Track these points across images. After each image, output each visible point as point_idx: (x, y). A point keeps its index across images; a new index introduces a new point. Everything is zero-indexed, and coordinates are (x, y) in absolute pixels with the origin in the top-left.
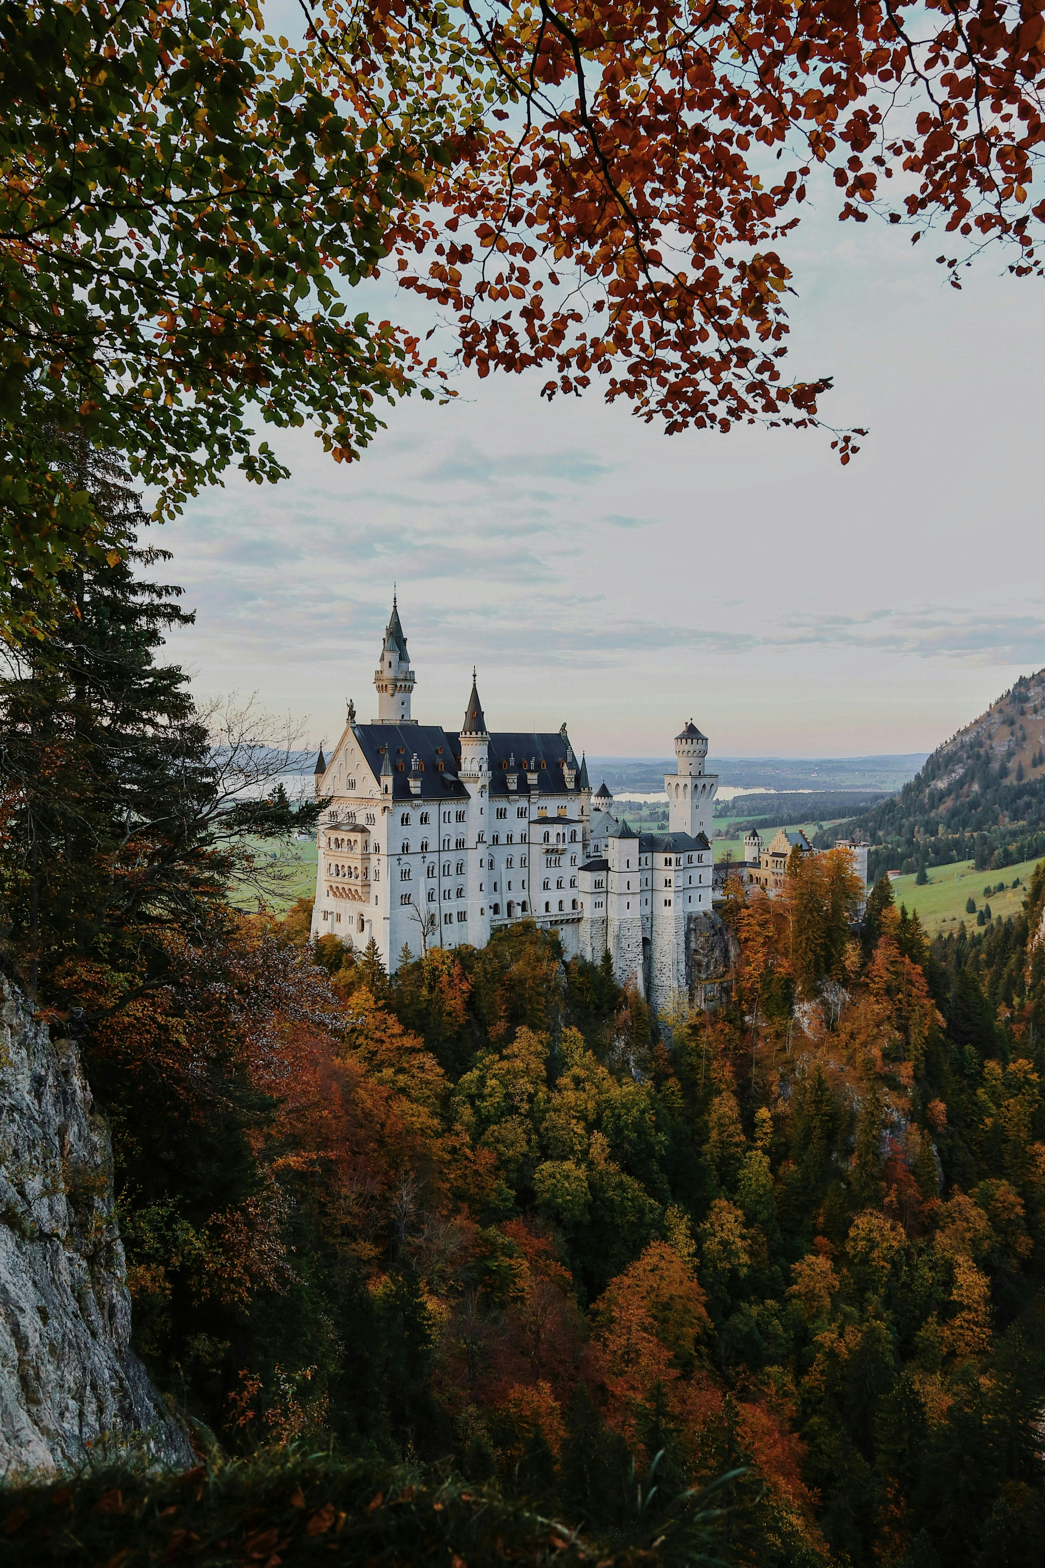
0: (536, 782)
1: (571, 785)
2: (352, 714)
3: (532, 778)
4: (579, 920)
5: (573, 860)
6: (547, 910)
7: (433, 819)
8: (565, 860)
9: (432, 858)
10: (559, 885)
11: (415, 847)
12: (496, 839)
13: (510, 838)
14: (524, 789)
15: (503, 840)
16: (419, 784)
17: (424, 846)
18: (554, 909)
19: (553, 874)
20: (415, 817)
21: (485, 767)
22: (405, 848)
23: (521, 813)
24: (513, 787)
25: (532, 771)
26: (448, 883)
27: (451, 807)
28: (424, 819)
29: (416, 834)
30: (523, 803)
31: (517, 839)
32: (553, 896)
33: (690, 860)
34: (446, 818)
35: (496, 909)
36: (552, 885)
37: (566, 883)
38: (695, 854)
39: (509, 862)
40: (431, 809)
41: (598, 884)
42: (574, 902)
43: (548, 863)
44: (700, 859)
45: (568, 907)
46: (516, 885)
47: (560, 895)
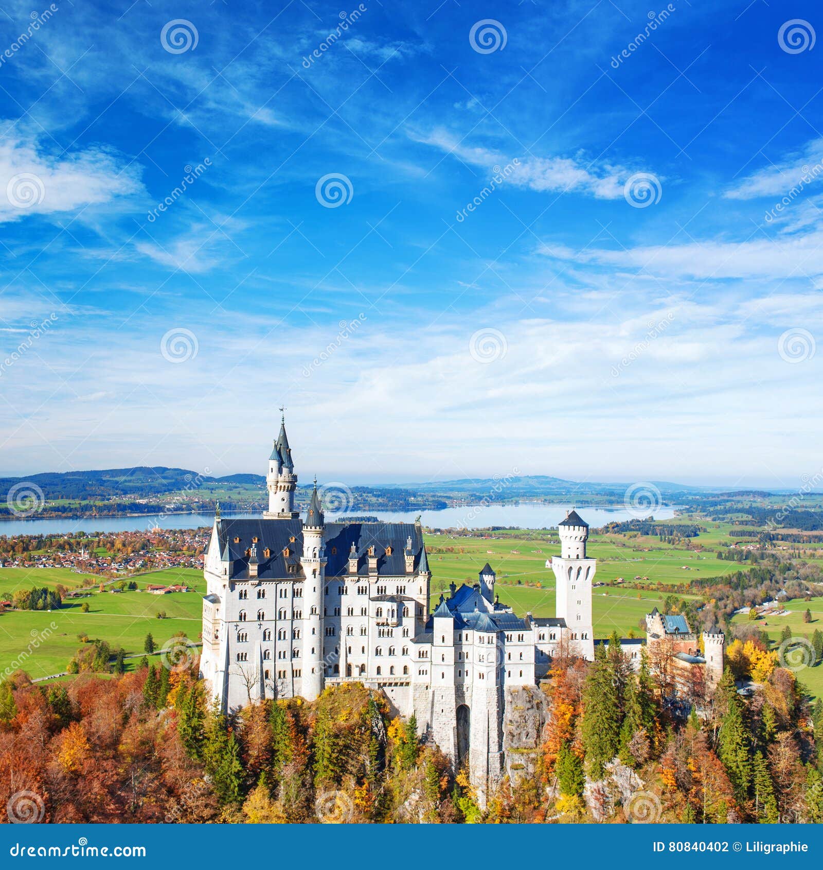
0: (375, 566)
1: (410, 569)
3: (373, 563)
4: (408, 684)
5: (406, 632)
6: (379, 672)
7: (269, 594)
9: (265, 625)
10: (391, 652)
11: (252, 615)
13: (350, 611)
14: (363, 571)
16: (256, 567)
17: (261, 617)
18: (385, 672)
19: (385, 643)
20: (252, 593)
21: (321, 554)
22: (242, 617)
23: (361, 591)
24: (352, 569)
25: (371, 557)
26: (284, 646)
27: (287, 586)
28: (261, 595)
29: (252, 606)
30: (363, 583)
31: (356, 612)
32: (385, 661)
33: (509, 639)
34: (282, 594)
35: (336, 668)
36: (385, 652)
37: (398, 652)
39: (350, 631)
40: (267, 586)
41: (421, 655)
42: (405, 668)
43: (381, 634)
44: (520, 638)
45: (399, 672)
46: (356, 650)
47: (391, 661)
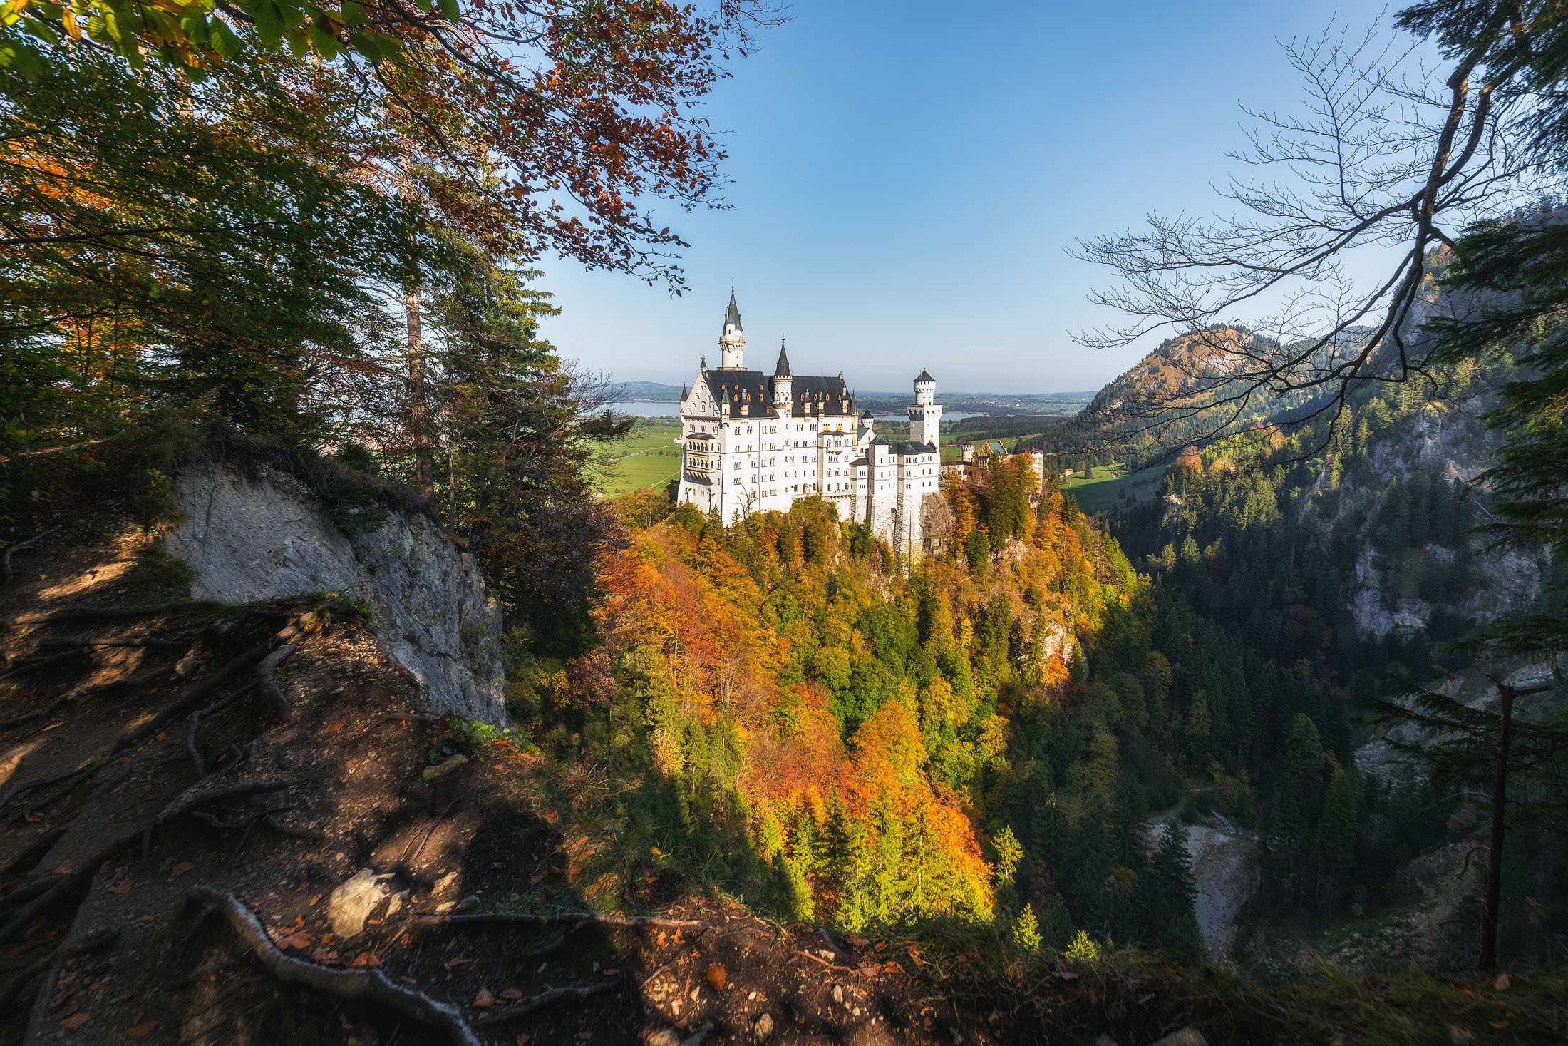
0: (823, 408)
1: (845, 411)
2: (704, 364)
3: (821, 406)
4: (849, 496)
5: (846, 457)
7: (755, 430)
8: (841, 457)
9: (754, 455)
10: (837, 474)
11: (743, 448)
12: (796, 444)
13: (805, 444)
14: (815, 413)
15: (801, 444)
16: (746, 408)
17: (749, 448)
18: (833, 488)
19: (833, 467)
20: (744, 429)
21: (790, 398)
22: (737, 449)
23: (813, 428)
24: (808, 411)
25: (820, 401)
26: (764, 471)
27: (767, 423)
28: (750, 431)
29: (744, 440)
30: (813, 421)
31: (810, 444)
32: (833, 481)
33: (923, 459)
34: (764, 430)
35: (796, 488)
36: (833, 473)
37: (841, 473)
38: (926, 455)
39: (805, 459)
40: (754, 424)
41: (862, 474)
42: (847, 485)
43: (830, 458)
44: (930, 459)
45: (842, 487)
46: (809, 473)
47: (838, 480)
